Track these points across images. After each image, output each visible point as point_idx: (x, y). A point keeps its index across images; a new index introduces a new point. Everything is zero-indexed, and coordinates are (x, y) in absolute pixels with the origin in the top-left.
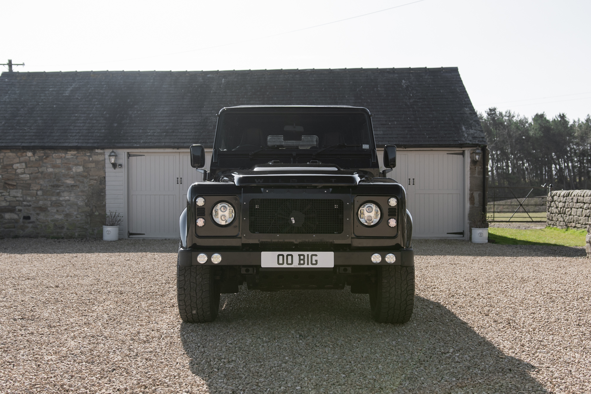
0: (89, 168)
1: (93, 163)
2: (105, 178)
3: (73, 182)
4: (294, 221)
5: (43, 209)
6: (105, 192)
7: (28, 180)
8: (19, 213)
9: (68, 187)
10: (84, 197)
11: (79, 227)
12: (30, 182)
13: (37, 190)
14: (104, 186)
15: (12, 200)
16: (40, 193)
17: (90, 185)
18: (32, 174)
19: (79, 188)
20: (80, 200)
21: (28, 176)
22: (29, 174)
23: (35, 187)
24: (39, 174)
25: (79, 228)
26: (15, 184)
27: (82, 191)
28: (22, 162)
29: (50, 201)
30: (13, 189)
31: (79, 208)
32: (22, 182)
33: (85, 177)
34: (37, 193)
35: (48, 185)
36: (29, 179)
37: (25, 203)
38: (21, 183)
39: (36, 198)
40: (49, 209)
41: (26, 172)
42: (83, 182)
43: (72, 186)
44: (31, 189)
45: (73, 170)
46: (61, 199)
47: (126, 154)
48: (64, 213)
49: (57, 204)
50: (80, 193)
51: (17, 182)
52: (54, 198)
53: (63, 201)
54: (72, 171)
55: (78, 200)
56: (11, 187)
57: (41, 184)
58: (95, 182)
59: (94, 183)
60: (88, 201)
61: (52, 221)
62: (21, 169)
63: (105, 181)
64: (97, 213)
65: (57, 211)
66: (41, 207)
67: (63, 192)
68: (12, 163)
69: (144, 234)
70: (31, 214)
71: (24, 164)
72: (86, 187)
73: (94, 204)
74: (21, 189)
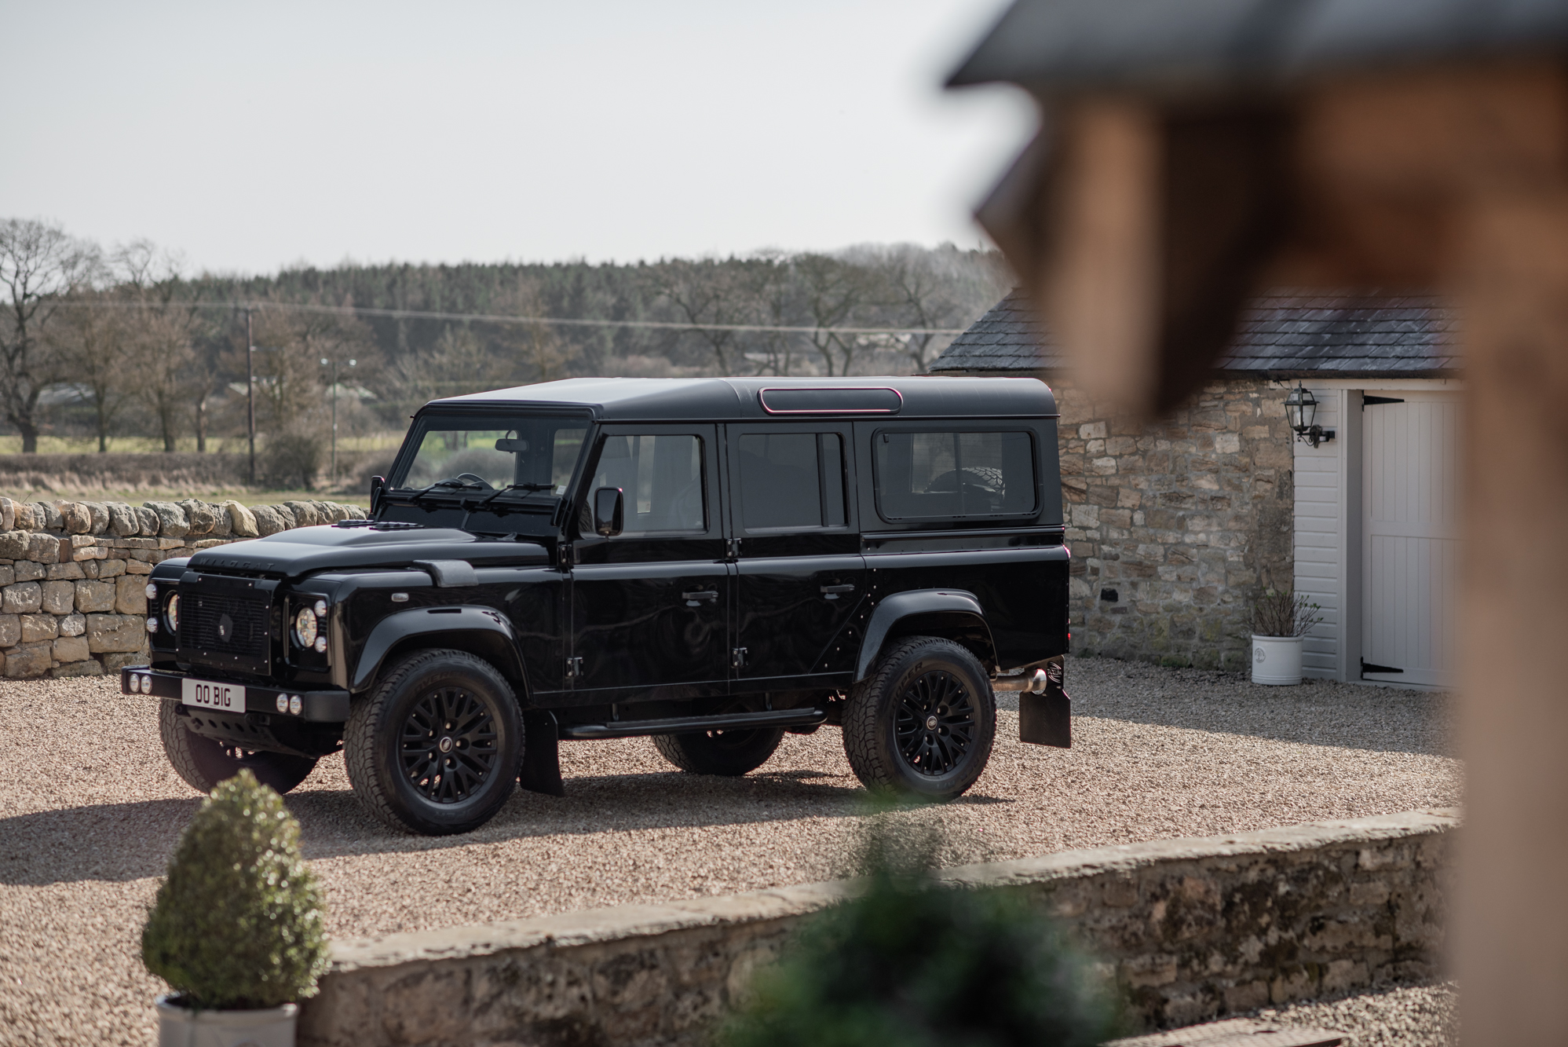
0: (1254, 439)
1: (1264, 425)
2: (1291, 474)
3: (1216, 487)
4: (223, 632)
5: (1145, 570)
6: (1291, 525)
7: (1113, 475)
8: (1093, 578)
9: (1203, 501)
10: (1242, 537)
11: (1229, 635)
12: (1115, 481)
13: (1133, 510)
14: (1288, 501)
15: (1077, 537)
16: (1139, 517)
17: (1255, 497)
18: (1121, 456)
19: (1229, 505)
20: (1232, 544)
21: (1113, 462)
22: (1115, 457)
23: (1128, 497)
24: (1137, 457)
25: (1229, 638)
26: (1083, 487)
27: (1238, 518)
28: (1099, 420)
29: (1163, 544)
30: (1080, 504)
31: (1228, 572)
32: (1098, 481)
33: (1245, 470)
34: (1132, 518)
35: (1158, 494)
36: (1114, 471)
37: (1106, 548)
38: (1096, 486)
39: (1131, 533)
40: (1160, 569)
41: (1109, 452)
42: (1238, 488)
43: (1213, 499)
44: (1119, 504)
45: (1217, 446)
46: (1188, 539)
47: (1345, 393)
48: (1194, 585)
49: (1178, 556)
50: (1232, 524)
51: (1089, 480)
52: (1171, 537)
53: (1191, 546)
54: (1214, 451)
55: (1226, 545)
56: (1075, 498)
57: (1141, 490)
58: (1268, 486)
59: (1266, 491)
60: (1251, 550)
61: (1169, 609)
62: (1096, 439)
63: (1292, 486)
64: (1270, 592)
65: (1179, 578)
66: (1140, 563)
67: (1192, 517)
68: (1076, 421)
69: (1400, 671)
70: (1119, 584)
71: (1102, 425)
72: (1247, 504)
73: (1264, 561)
74: (1099, 504)
